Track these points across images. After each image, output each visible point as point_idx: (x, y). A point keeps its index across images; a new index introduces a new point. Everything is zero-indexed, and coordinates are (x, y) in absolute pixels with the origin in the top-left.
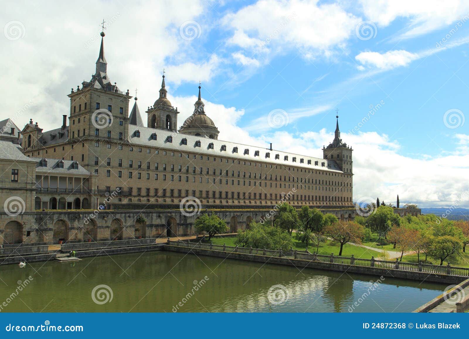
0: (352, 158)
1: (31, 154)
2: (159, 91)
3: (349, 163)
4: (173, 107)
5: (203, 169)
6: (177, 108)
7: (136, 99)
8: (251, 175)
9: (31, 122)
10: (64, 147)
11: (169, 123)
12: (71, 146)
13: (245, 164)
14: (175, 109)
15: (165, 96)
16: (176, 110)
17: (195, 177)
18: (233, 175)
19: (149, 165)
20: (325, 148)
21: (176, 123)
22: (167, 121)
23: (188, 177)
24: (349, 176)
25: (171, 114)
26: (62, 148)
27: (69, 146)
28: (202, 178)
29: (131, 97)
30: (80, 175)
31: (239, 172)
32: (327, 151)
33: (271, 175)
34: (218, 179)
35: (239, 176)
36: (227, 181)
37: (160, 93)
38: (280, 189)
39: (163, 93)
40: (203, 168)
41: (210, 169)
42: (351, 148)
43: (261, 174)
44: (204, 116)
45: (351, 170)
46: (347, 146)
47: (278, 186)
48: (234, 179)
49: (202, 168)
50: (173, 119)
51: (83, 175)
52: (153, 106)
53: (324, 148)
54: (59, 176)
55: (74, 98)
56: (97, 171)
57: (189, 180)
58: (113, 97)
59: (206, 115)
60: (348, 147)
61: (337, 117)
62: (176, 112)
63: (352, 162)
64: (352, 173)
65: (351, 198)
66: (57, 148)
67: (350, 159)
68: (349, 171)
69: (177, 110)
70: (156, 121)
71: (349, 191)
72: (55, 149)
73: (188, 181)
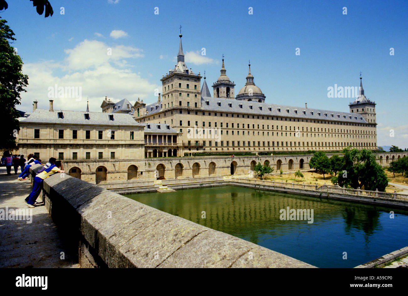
1: (140, 121)
2: (221, 71)
3: (373, 115)
6: (233, 82)
7: (205, 78)
8: (291, 128)
9: (139, 100)
10: (159, 115)
12: (164, 114)
13: (286, 120)
17: (249, 131)
18: (282, 129)
19: (216, 125)
22: (227, 92)
23: (244, 131)
24: (373, 126)
25: (230, 87)
26: (158, 116)
27: (163, 114)
28: (254, 132)
29: (201, 77)
30: (171, 133)
31: (282, 126)
32: (353, 106)
33: (307, 128)
34: (266, 133)
36: (278, 134)
39: (223, 72)
41: (260, 125)
43: (299, 127)
47: (313, 135)
48: (282, 132)
49: (254, 124)
50: (231, 90)
51: (173, 134)
54: (157, 135)
55: (164, 82)
56: (181, 130)
57: (245, 134)
58: (182, 77)
62: (233, 85)
66: (155, 116)
67: (373, 111)
68: (373, 122)
70: (220, 92)
71: (373, 137)
72: (154, 117)
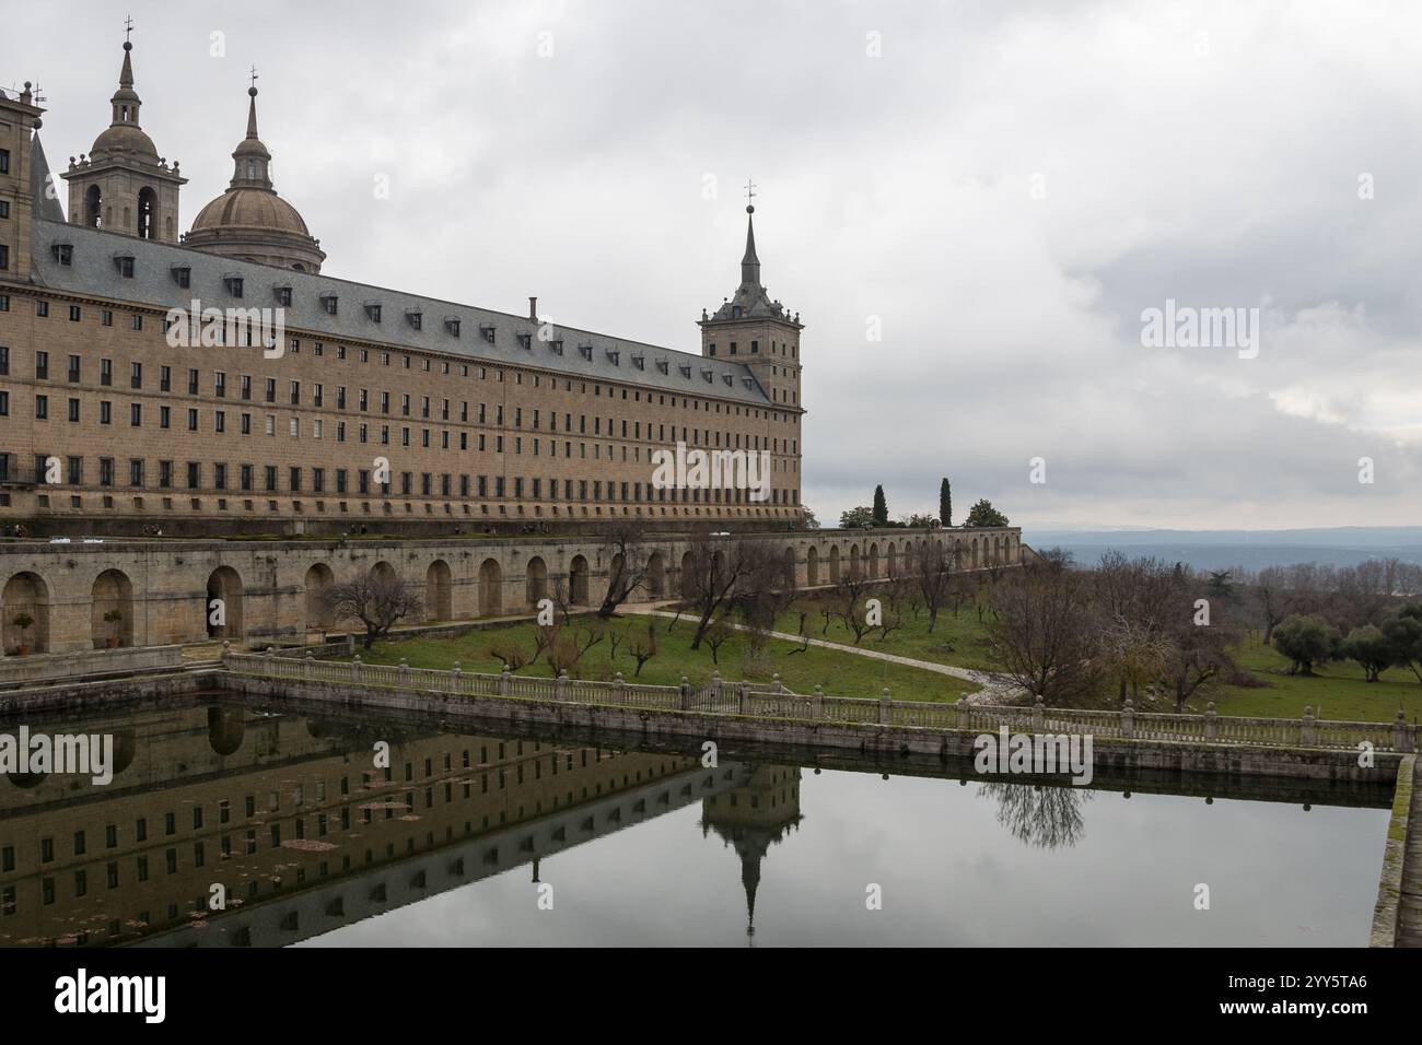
0: (798, 356)
2: (112, 101)
3: (790, 372)
4: (164, 160)
5: (300, 389)
6: (176, 164)
8: (468, 411)
11: (148, 217)
13: (447, 372)
14: (171, 166)
15: (134, 116)
16: (176, 171)
17: (273, 417)
18: (406, 410)
19: (106, 372)
20: (709, 319)
21: (174, 222)
22: (142, 213)
23: (248, 416)
24: (790, 418)
25: (155, 186)
28: (297, 419)
31: (427, 399)
32: (716, 327)
33: (537, 412)
34: (353, 426)
35: (426, 412)
36: (385, 434)
37: (115, 107)
38: (567, 460)
39: (125, 109)
40: (300, 385)
41: (326, 389)
42: (797, 320)
43: (501, 407)
44: (270, 196)
45: (796, 396)
46: (784, 312)
47: (561, 450)
48: (409, 425)
49: (297, 383)
50: (164, 204)
52: (90, 155)
53: (705, 316)
57: (251, 426)
59: (275, 193)
60: (788, 316)
61: (750, 210)
62: (174, 181)
63: (799, 368)
64: (799, 408)
65: (796, 494)
67: (793, 356)
68: (790, 401)
69: (178, 171)
70: (103, 210)
71: (790, 467)
73: (247, 431)
